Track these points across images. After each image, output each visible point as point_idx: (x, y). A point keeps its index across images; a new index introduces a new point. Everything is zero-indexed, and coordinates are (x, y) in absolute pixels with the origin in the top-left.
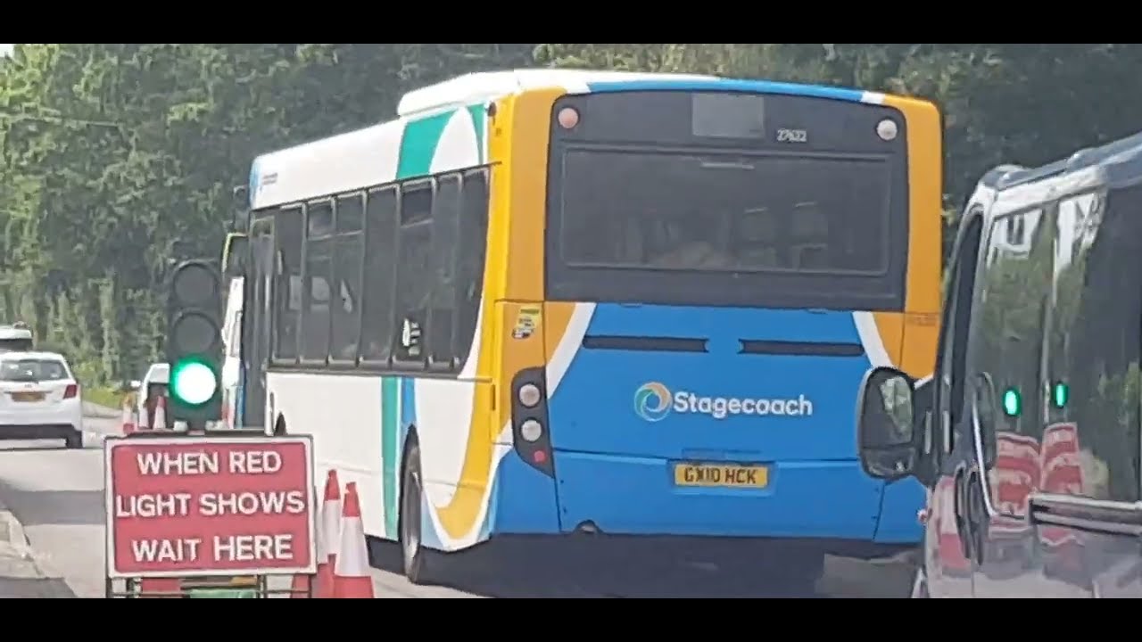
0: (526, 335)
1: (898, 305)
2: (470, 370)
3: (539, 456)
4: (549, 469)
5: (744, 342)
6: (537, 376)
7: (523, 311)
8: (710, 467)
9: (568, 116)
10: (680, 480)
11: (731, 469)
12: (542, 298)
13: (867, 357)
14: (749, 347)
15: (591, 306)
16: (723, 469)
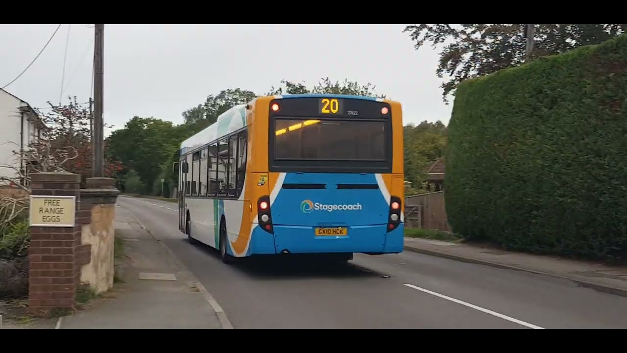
0: (262, 184)
1: (389, 171)
2: (242, 197)
3: (268, 227)
4: (271, 231)
5: (338, 185)
6: (266, 199)
7: (262, 176)
8: (327, 229)
9: (275, 108)
10: (317, 233)
11: (335, 229)
12: (267, 171)
13: (380, 189)
14: (340, 187)
15: (285, 174)
16: (331, 229)
